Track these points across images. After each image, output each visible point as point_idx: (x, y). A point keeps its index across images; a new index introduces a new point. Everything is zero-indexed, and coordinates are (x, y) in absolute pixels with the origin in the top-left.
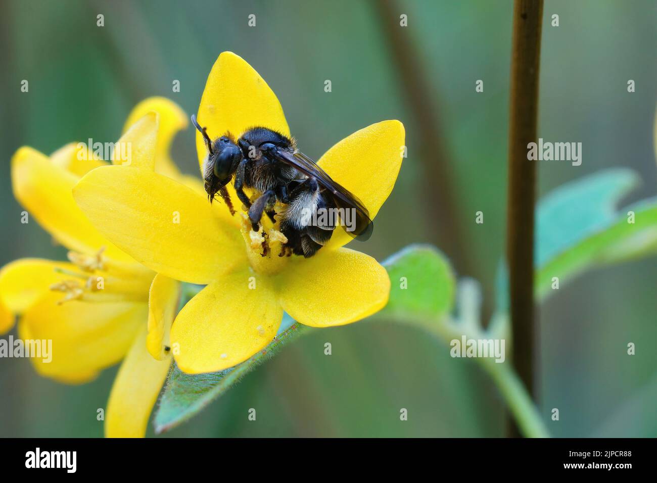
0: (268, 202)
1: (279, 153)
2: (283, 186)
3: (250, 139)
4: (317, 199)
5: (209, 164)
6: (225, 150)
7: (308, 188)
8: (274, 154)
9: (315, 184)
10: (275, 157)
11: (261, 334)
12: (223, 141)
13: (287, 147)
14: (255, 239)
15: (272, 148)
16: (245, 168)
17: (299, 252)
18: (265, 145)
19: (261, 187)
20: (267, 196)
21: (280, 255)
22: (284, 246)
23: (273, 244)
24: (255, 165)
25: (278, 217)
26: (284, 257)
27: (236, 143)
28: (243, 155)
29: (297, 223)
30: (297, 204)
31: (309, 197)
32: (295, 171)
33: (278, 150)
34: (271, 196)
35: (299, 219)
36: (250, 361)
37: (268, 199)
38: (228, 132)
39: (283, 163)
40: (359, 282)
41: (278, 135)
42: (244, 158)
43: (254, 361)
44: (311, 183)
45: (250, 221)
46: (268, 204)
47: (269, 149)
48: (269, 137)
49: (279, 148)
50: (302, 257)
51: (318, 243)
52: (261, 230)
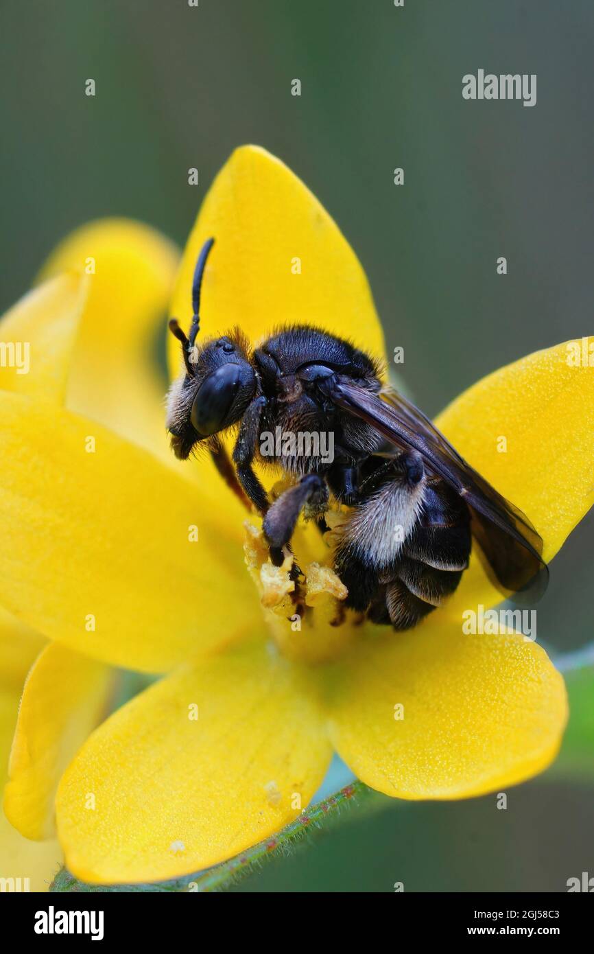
0: (309, 501)
1: (340, 391)
2: (349, 465)
3: (278, 351)
4: (420, 503)
5: (183, 396)
6: (220, 372)
7: (400, 474)
8: (329, 393)
9: (417, 466)
10: (330, 398)
11: (274, 801)
12: (221, 348)
13: (363, 377)
14: (272, 584)
15: (326, 378)
16: (262, 416)
17: (381, 617)
18: (311, 368)
19: (295, 466)
20: (306, 490)
21: (334, 624)
22: (343, 605)
23: (314, 597)
24: (284, 412)
25: (332, 536)
26: (346, 628)
27: (250, 356)
28: (259, 387)
29: (372, 554)
30: (375, 509)
31: (402, 494)
32: (375, 436)
33: (339, 382)
34: (315, 487)
35: (375, 545)
36: (237, 865)
37: (307, 496)
38: (237, 330)
39: (348, 412)
40: (503, 702)
41: (347, 348)
42: (262, 394)
43: (245, 864)
44: (410, 464)
45: (265, 542)
46: (307, 506)
47: (320, 379)
48: (325, 351)
49: (345, 379)
50: (388, 629)
51: (425, 600)
52: (288, 562)
